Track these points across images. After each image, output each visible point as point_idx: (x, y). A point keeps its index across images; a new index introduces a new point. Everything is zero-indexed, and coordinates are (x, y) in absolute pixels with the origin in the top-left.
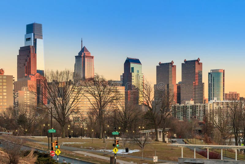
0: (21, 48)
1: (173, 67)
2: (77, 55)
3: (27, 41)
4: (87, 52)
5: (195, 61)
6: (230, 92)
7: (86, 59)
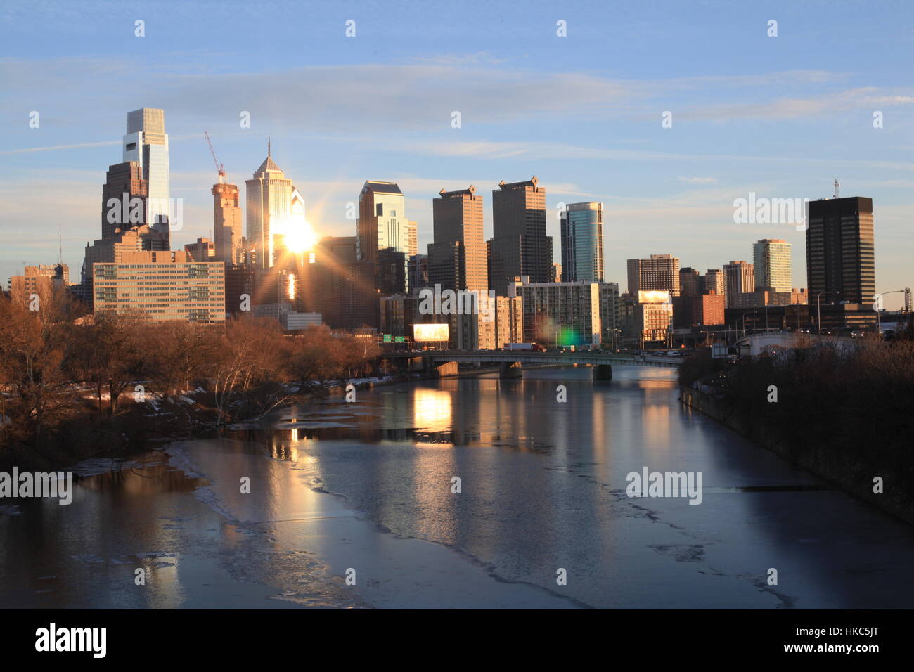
0: (110, 167)
1: (474, 199)
2: (251, 178)
3: (127, 150)
4: (274, 171)
5: (523, 185)
6: (651, 256)
7: (271, 188)
